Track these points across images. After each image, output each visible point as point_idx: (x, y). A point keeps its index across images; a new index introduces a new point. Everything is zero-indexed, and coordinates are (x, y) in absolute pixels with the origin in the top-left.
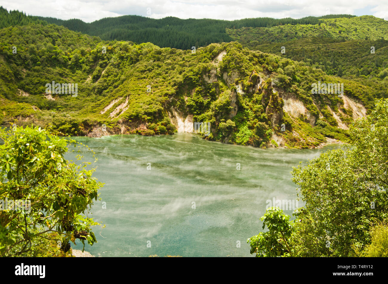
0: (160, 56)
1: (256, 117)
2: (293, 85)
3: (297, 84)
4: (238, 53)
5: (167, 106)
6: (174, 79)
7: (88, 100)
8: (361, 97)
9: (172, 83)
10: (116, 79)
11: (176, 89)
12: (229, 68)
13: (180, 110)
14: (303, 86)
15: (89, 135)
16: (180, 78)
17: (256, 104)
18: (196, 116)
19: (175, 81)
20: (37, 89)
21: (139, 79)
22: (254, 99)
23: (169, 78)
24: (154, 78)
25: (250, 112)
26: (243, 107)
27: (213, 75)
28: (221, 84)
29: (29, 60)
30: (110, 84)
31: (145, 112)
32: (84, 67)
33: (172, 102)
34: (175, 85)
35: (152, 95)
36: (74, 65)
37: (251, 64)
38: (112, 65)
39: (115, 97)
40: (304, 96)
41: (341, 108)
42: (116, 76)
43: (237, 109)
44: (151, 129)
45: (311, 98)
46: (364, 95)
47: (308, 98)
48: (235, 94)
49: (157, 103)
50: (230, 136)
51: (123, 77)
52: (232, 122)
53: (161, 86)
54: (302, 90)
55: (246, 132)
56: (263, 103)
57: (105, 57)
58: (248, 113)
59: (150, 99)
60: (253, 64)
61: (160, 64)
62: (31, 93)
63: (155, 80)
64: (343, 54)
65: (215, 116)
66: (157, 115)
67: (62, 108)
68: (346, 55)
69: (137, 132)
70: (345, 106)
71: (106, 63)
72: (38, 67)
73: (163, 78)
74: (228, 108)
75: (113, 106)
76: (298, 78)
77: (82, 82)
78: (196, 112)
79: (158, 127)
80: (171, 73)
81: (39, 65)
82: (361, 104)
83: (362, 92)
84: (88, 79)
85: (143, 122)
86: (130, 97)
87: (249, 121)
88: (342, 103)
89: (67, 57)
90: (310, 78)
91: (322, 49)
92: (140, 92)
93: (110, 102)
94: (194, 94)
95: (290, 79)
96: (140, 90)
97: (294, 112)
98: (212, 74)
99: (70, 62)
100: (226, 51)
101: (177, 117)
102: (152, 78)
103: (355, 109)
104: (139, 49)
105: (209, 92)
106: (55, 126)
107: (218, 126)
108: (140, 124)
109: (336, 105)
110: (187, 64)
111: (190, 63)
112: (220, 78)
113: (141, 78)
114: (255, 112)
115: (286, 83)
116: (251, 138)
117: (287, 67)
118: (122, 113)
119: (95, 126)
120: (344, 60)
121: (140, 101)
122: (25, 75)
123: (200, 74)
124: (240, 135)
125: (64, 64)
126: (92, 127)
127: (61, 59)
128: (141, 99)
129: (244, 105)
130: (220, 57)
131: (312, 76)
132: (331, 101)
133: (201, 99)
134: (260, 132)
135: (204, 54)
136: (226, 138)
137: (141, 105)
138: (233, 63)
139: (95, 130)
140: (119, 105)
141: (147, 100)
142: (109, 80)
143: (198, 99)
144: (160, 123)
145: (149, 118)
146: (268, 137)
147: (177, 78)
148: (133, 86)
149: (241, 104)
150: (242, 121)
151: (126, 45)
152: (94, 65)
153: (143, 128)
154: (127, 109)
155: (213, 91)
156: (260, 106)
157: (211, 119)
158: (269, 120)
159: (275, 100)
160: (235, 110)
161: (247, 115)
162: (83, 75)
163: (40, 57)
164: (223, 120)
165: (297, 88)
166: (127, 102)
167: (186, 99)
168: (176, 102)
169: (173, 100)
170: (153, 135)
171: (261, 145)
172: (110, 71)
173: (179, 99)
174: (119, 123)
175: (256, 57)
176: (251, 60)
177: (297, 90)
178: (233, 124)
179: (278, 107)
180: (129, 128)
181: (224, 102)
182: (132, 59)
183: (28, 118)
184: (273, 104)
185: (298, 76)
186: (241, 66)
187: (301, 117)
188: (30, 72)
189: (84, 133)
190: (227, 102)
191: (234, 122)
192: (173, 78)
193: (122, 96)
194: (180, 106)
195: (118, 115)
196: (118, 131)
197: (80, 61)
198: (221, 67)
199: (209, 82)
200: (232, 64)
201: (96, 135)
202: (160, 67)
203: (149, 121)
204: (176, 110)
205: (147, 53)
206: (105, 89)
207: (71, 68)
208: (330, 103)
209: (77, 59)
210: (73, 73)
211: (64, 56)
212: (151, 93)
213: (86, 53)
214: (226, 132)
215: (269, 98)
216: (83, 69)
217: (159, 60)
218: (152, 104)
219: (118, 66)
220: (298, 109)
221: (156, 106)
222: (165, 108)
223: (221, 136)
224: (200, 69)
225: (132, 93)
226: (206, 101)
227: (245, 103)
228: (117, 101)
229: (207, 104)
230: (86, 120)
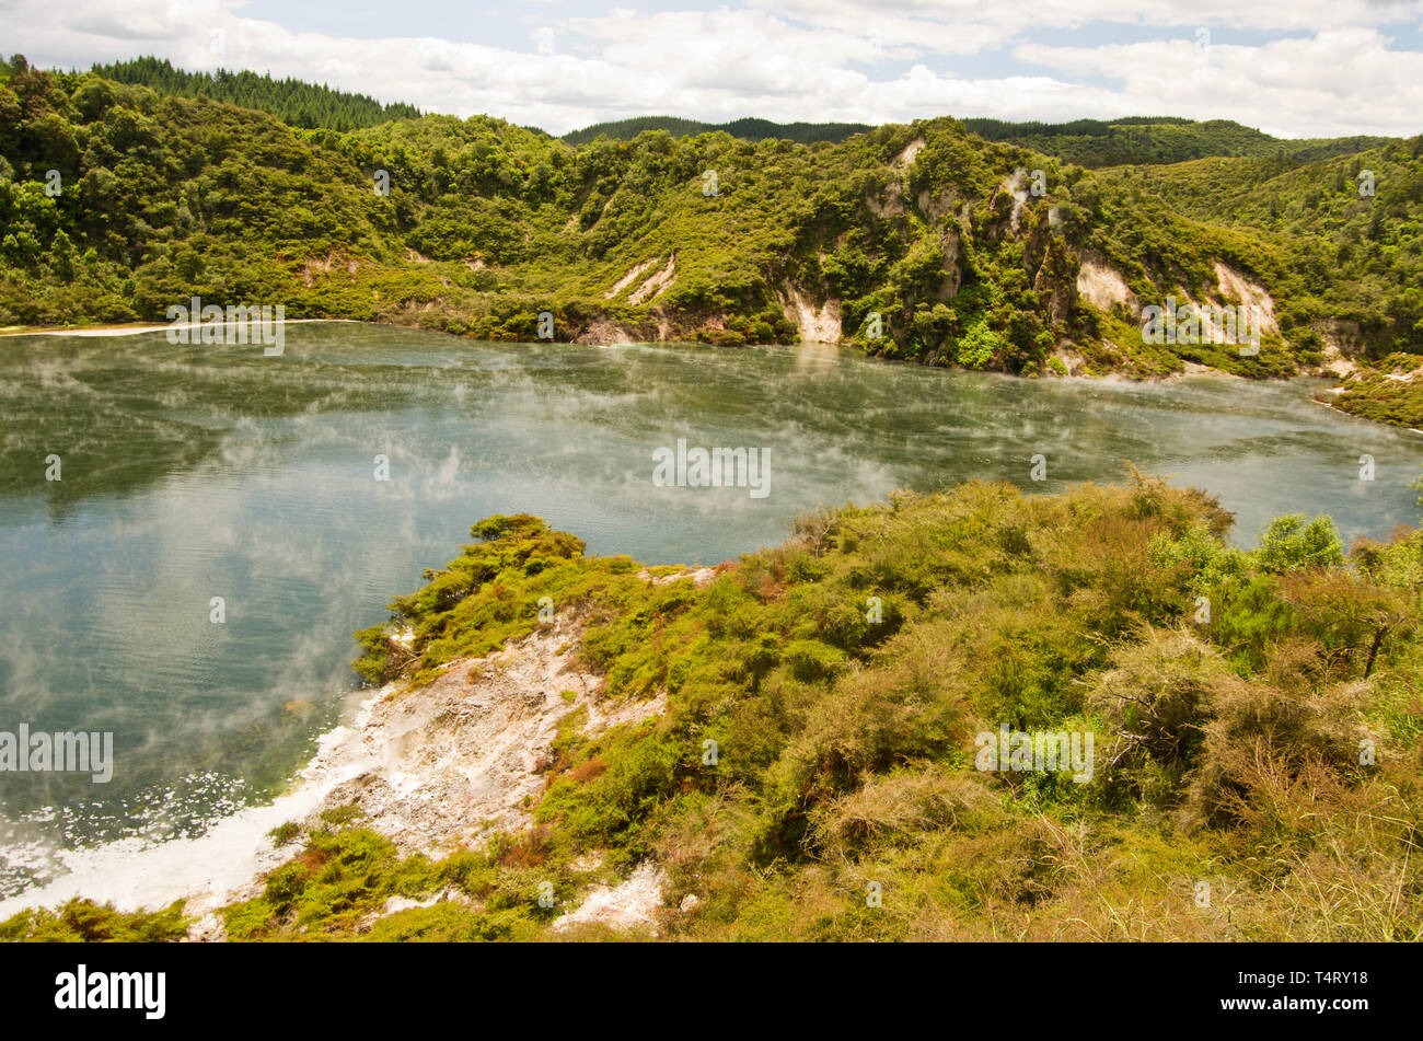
0: (752, 159)
1: (1009, 298)
2: (1096, 230)
3: (1105, 227)
4: (956, 143)
5: (774, 275)
6: (790, 210)
7: (572, 272)
8: (1259, 269)
9: (787, 220)
10: (639, 219)
11: (797, 234)
12: (934, 179)
13: (807, 288)
14: (1119, 233)
15: (580, 340)
16: (807, 207)
17: (1007, 268)
18: (850, 302)
19: (794, 214)
20: (448, 248)
21: (699, 212)
22: (1003, 254)
23: (778, 208)
24: (739, 209)
25: (992, 287)
26: (974, 273)
27: (892, 198)
28: (913, 220)
29: (432, 180)
30: (624, 232)
31: (719, 287)
32: (561, 193)
33: (786, 268)
34: (793, 224)
35: (735, 249)
36: (537, 190)
37: (989, 170)
38: (628, 187)
39: (640, 259)
40: (1124, 258)
41: (1214, 292)
42: (639, 213)
43: (958, 278)
44: (734, 328)
45: (1139, 265)
46: (1265, 264)
47: (1133, 263)
48: (956, 239)
49: (750, 266)
50: (943, 346)
51: (657, 214)
52: (947, 310)
53: (756, 228)
54: (1117, 244)
55: (985, 337)
56: (1025, 264)
57: (612, 168)
58: (988, 289)
59: (731, 259)
60: (995, 171)
61: (752, 177)
62: (436, 258)
63: (742, 215)
64: (1186, 189)
65: (903, 295)
66: (750, 297)
67: (508, 289)
68: (1195, 193)
69: (700, 337)
70: (1222, 289)
71: (613, 182)
72: (452, 196)
73: (762, 209)
74: (935, 275)
75: (636, 280)
76: (1106, 213)
77: (557, 231)
78: (848, 293)
79: (753, 324)
80: (781, 195)
81: (454, 192)
82: (1261, 286)
83: (1261, 258)
84: (570, 223)
85: (714, 313)
86: (678, 255)
87: (991, 309)
88: (1214, 282)
89: (519, 172)
90: (1136, 213)
91: (1135, 176)
92: (704, 244)
93: (627, 271)
94: (842, 246)
95: (1086, 214)
96: (703, 238)
97: (1100, 298)
98: (890, 193)
99: (526, 184)
100: (925, 138)
101: (801, 306)
102: (734, 209)
103: (1245, 297)
104: (697, 146)
105: (881, 241)
106: (496, 319)
107: (912, 320)
108: (707, 316)
109: (1199, 284)
110: (823, 173)
111: (831, 169)
112: (911, 204)
113: (706, 211)
114: (1006, 287)
115: (1077, 221)
116: (995, 351)
117: (1080, 183)
118: (660, 292)
119: (594, 319)
120: (1190, 204)
121: (706, 262)
122: (423, 214)
123: (858, 197)
124: (967, 345)
125: (512, 189)
126: (588, 321)
127: (505, 175)
128: (706, 260)
129: (976, 267)
130: (910, 155)
131: (1140, 209)
132: (1188, 274)
133: (862, 259)
134: (1022, 336)
135: (868, 150)
136: (932, 352)
137: (709, 270)
138: (945, 165)
139: (594, 328)
140: (651, 275)
141: (723, 260)
142: (623, 224)
143: (854, 257)
144: (757, 317)
145: (729, 301)
146: (1042, 350)
147: (799, 206)
148: (687, 228)
149: (969, 264)
150: (971, 310)
151: (663, 137)
152: (584, 190)
153: (715, 326)
154: (671, 283)
155: (893, 239)
156: (1018, 271)
157: (892, 302)
158: (1043, 306)
159: (1058, 257)
160: (954, 281)
161: (986, 294)
162: (557, 214)
163: (457, 172)
164: (924, 304)
165: (1105, 238)
166: (671, 267)
167: (823, 258)
168: (797, 267)
169: (788, 262)
170: (740, 345)
171: (1025, 370)
172: (623, 202)
173: (803, 261)
174: (654, 315)
175: (1001, 155)
176: (989, 160)
177: (1105, 243)
178: (951, 314)
179: (1065, 275)
180: (680, 326)
181: (926, 257)
182: (679, 170)
183: (429, 305)
184: (1053, 265)
185: (1106, 208)
186: (967, 174)
187: (1117, 309)
188: (432, 208)
189: (569, 335)
190: (935, 257)
191: (952, 311)
192: (788, 206)
193: (656, 256)
194: (807, 275)
195: (649, 298)
196: (650, 333)
197: (552, 180)
198: (912, 177)
199: (882, 215)
200: (943, 169)
201: (597, 340)
202: (752, 183)
203: (729, 309)
204: (796, 288)
205: (717, 154)
206: (613, 245)
207: (528, 199)
208: (1185, 280)
209: (543, 178)
210: (535, 208)
211: (512, 170)
212: (733, 245)
213: (566, 162)
214: (932, 334)
215: (1042, 252)
216: (558, 200)
217: (748, 166)
218: (735, 269)
219: (644, 188)
220: (1107, 291)
221: (747, 274)
222: (768, 280)
223: (918, 346)
224: (857, 183)
225: (685, 245)
226: (874, 263)
227: (981, 262)
228: (643, 268)
229: (878, 270)
230: (573, 304)
